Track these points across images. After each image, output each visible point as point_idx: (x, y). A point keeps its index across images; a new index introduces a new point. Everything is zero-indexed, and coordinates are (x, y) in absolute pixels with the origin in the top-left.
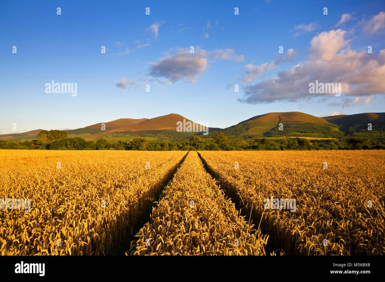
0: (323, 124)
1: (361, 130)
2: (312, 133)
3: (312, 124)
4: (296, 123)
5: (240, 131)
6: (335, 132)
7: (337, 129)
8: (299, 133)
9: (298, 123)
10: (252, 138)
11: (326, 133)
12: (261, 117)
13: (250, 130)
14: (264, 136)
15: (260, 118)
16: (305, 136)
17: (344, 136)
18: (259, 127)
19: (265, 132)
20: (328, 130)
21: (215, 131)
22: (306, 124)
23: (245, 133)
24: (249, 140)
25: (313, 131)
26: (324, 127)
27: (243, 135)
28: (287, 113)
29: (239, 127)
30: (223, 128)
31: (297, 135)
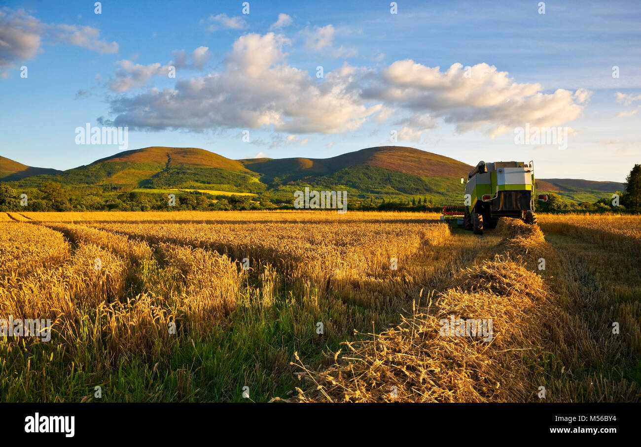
0: (238, 171)
1: (289, 183)
2: (220, 184)
3: (220, 170)
4: (196, 167)
5: (95, 176)
6: (254, 184)
7: (257, 179)
8: (199, 184)
9: (199, 167)
10: (118, 191)
11: (240, 185)
12: (137, 154)
13: (115, 176)
14: (140, 187)
15: (134, 155)
16: (208, 189)
17: (266, 190)
18: (132, 170)
19: (142, 180)
20: (244, 180)
21: (45, 174)
22: (211, 169)
23: (105, 181)
24: (113, 193)
25: (222, 181)
26: (238, 176)
27: (101, 184)
28: (181, 149)
29: (94, 169)
30: (63, 170)
31: (195, 187)
